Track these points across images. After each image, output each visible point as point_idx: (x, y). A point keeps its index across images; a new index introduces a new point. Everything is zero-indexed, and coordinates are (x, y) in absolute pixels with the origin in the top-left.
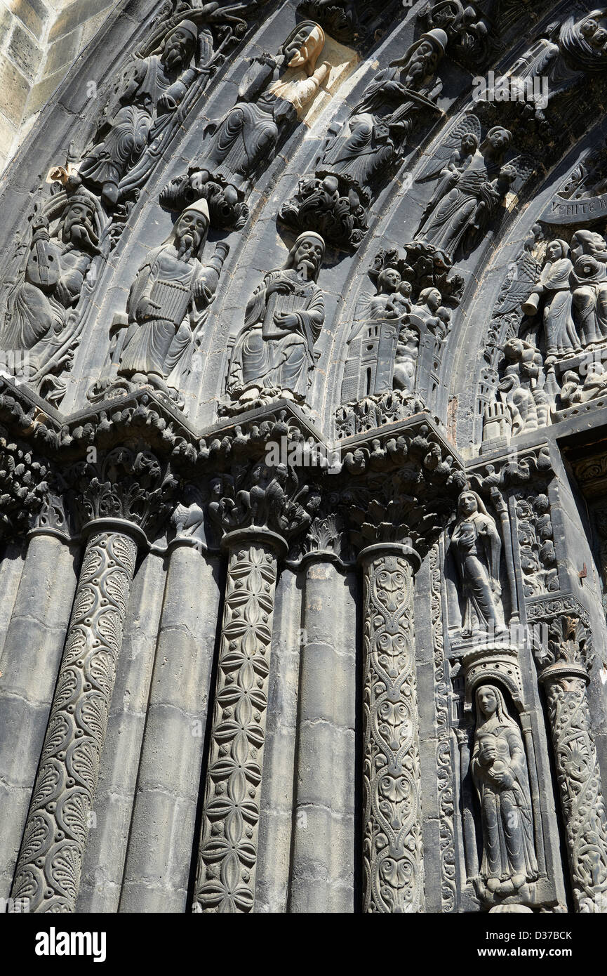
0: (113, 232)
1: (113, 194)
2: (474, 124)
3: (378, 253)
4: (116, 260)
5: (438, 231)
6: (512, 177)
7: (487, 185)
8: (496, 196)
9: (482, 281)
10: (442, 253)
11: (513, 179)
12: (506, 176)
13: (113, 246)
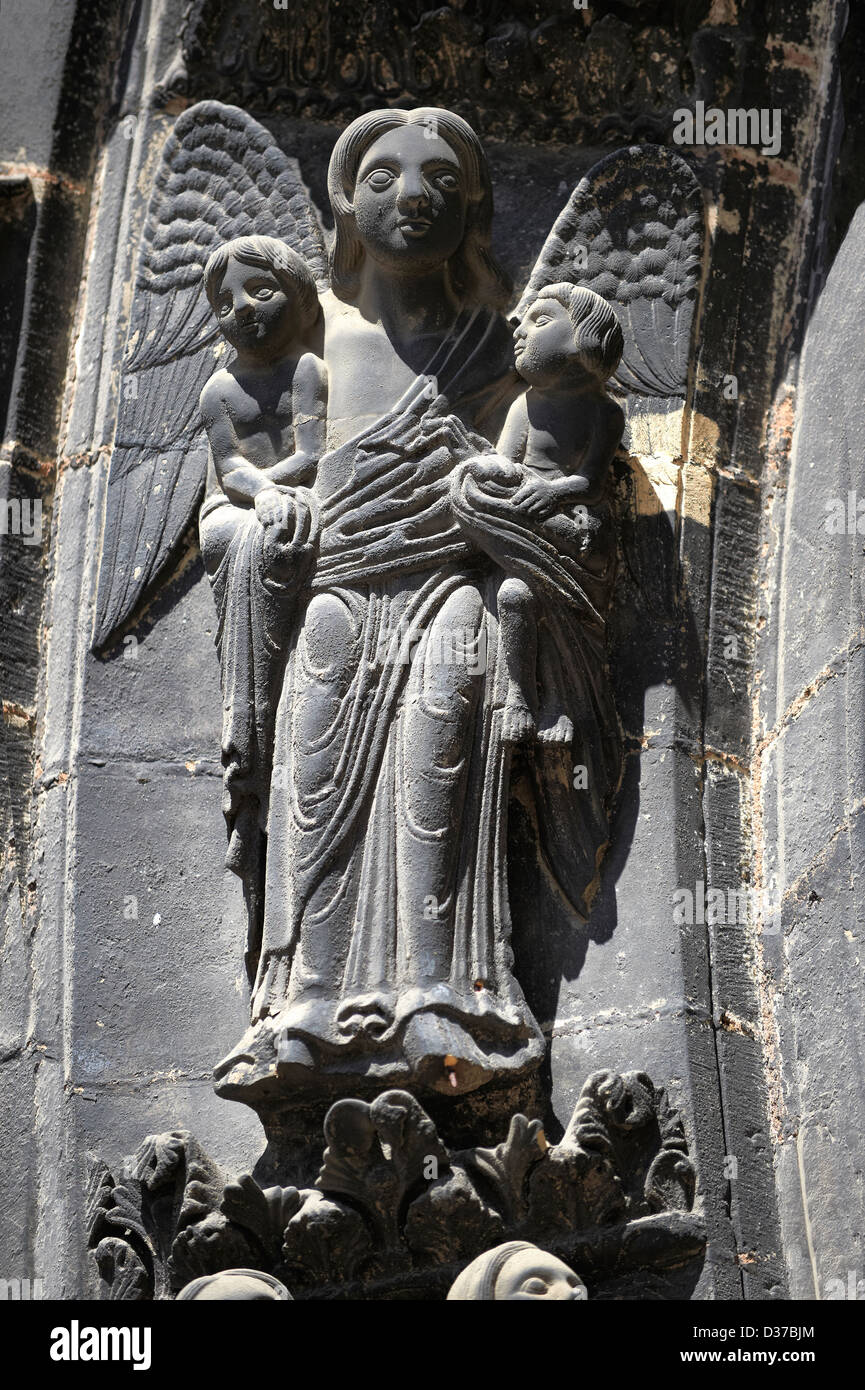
2: (237, 153)
3: (91, 1208)
5: (351, 893)
6: (593, 352)
7: (481, 478)
8: (563, 502)
9: (767, 1000)
10: (441, 1010)
11: (609, 347)
12: (554, 362)
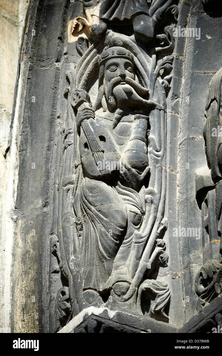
0: (162, 72)
1: (146, 27)
4: (177, 105)
13: (167, 89)
